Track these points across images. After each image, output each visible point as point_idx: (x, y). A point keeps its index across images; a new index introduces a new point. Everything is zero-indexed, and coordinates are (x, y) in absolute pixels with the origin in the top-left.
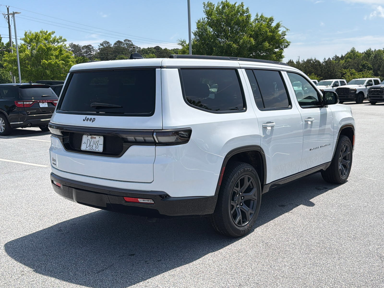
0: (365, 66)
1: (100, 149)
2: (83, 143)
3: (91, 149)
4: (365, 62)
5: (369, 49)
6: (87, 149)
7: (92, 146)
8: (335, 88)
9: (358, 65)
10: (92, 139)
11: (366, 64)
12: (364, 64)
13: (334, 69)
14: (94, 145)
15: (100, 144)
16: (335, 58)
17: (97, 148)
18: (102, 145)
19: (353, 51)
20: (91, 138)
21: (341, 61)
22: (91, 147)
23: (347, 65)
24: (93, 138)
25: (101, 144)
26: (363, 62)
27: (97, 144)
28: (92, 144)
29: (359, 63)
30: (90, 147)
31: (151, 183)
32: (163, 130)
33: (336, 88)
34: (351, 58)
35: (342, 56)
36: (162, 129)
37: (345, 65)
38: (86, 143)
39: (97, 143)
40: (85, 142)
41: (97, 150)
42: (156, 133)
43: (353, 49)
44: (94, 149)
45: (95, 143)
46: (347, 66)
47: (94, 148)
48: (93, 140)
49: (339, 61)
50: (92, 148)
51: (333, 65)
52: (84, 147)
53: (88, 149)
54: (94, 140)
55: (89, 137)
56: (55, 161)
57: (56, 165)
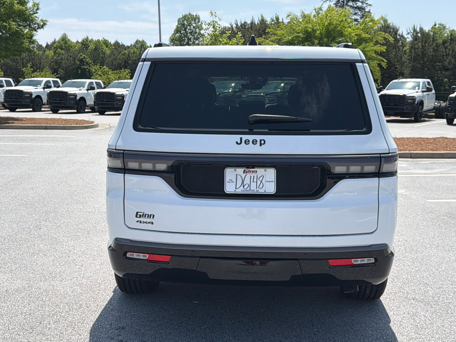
0: (84, 62)
1: (271, 188)
2: (228, 182)
3: (247, 191)
4: (83, 55)
5: (86, 38)
6: (237, 190)
7: (247, 185)
8: (48, 90)
9: (74, 59)
10: (246, 174)
11: (84, 58)
12: (82, 59)
13: (41, 63)
14: (253, 184)
15: (267, 182)
16: (37, 47)
17: (261, 188)
19: (64, 39)
20: (244, 172)
21: (47, 52)
22: (245, 187)
23: (59, 58)
26: (81, 56)
27: (259, 182)
28: (247, 182)
29: (76, 57)
30: (244, 186)
31: (372, 233)
32: (390, 154)
33: (49, 92)
34: (62, 49)
35: (47, 45)
36: (388, 152)
37: (56, 59)
38: (234, 180)
39: (261, 180)
40: (232, 180)
41: (261, 191)
42: (384, 158)
43: (64, 35)
44: (254, 191)
45: (255, 180)
46: (58, 60)
47: (253, 188)
48: (249, 175)
49: (45, 51)
50: (249, 188)
51: (38, 56)
52: (229, 188)
53: (239, 191)
54: (252, 175)
55: (240, 171)
56: (150, 217)
57: (152, 223)
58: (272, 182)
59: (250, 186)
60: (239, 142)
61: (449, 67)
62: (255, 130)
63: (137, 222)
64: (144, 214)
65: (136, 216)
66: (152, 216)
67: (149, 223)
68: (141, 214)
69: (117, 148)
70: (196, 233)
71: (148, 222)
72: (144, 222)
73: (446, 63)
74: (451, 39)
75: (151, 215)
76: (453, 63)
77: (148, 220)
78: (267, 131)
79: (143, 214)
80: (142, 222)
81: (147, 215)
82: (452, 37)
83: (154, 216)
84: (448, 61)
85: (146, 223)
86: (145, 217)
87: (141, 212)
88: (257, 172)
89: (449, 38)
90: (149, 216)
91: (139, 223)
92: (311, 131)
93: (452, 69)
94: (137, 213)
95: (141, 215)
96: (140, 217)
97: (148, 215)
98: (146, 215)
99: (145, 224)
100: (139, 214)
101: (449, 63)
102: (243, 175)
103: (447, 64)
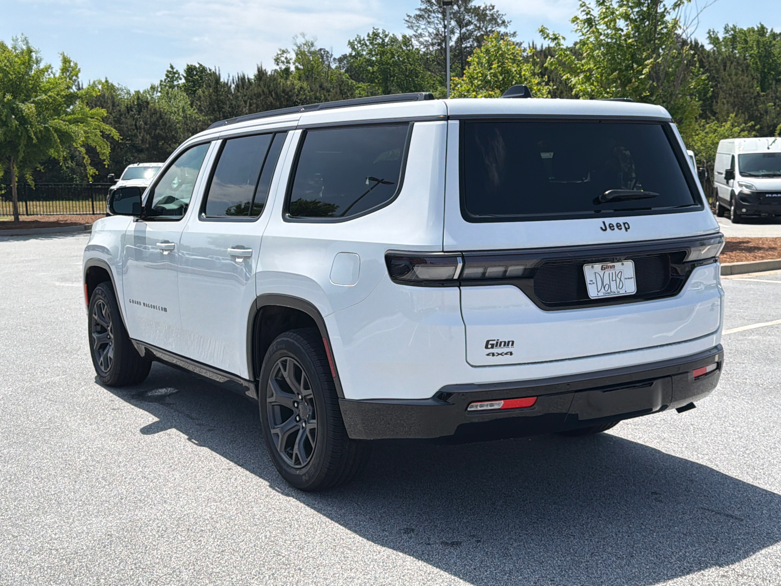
1: (630, 287)
2: (589, 284)
3: (609, 293)
6: (600, 294)
7: (607, 286)
10: (604, 271)
14: (613, 284)
15: (626, 279)
17: (620, 287)
18: (633, 279)
20: (602, 269)
22: (606, 289)
24: (607, 267)
25: (630, 277)
27: (618, 280)
28: (606, 281)
30: (604, 288)
31: (715, 332)
38: (594, 281)
39: (619, 277)
40: (592, 281)
41: (622, 292)
44: (615, 292)
45: (614, 279)
47: (614, 288)
48: (607, 272)
50: (609, 290)
52: (593, 293)
53: (602, 295)
54: (611, 271)
55: (598, 267)
56: (508, 345)
57: (511, 354)
58: (631, 278)
59: (610, 286)
60: (604, 228)
61: (143, 147)
62: (603, 211)
63: (488, 355)
64: (499, 341)
65: (487, 347)
66: (511, 343)
67: (506, 354)
68: (495, 342)
69: (445, 250)
70: (566, 359)
71: (505, 352)
72: (499, 354)
73: (138, 141)
74: (138, 104)
75: (509, 342)
76: (149, 141)
77: (506, 350)
78: (612, 211)
79: (497, 343)
80: (495, 354)
81: (503, 344)
82: (140, 101)
83: (513, 342)
84: (140, 138)
85: (501, 354)
86: (500, 345)
87: (495, 340)
88: (616, 267)
89: (136, 103)
90: (506, 344)
91: (491, 357)
92: (653, 209)
93: (147, 149)
94: (488, 342)
95: (494, 344)
96: (492, 347)
97: (505, 342)
98: (501, 342)
99: (500, 356)
100: (490, 342)
101: (143, 141)
102: (602, 273)
103: (140, 142)
